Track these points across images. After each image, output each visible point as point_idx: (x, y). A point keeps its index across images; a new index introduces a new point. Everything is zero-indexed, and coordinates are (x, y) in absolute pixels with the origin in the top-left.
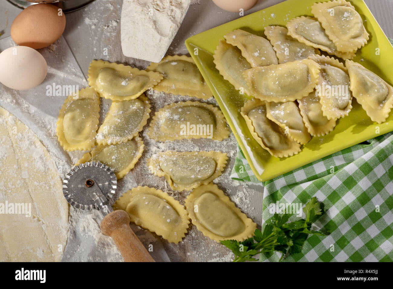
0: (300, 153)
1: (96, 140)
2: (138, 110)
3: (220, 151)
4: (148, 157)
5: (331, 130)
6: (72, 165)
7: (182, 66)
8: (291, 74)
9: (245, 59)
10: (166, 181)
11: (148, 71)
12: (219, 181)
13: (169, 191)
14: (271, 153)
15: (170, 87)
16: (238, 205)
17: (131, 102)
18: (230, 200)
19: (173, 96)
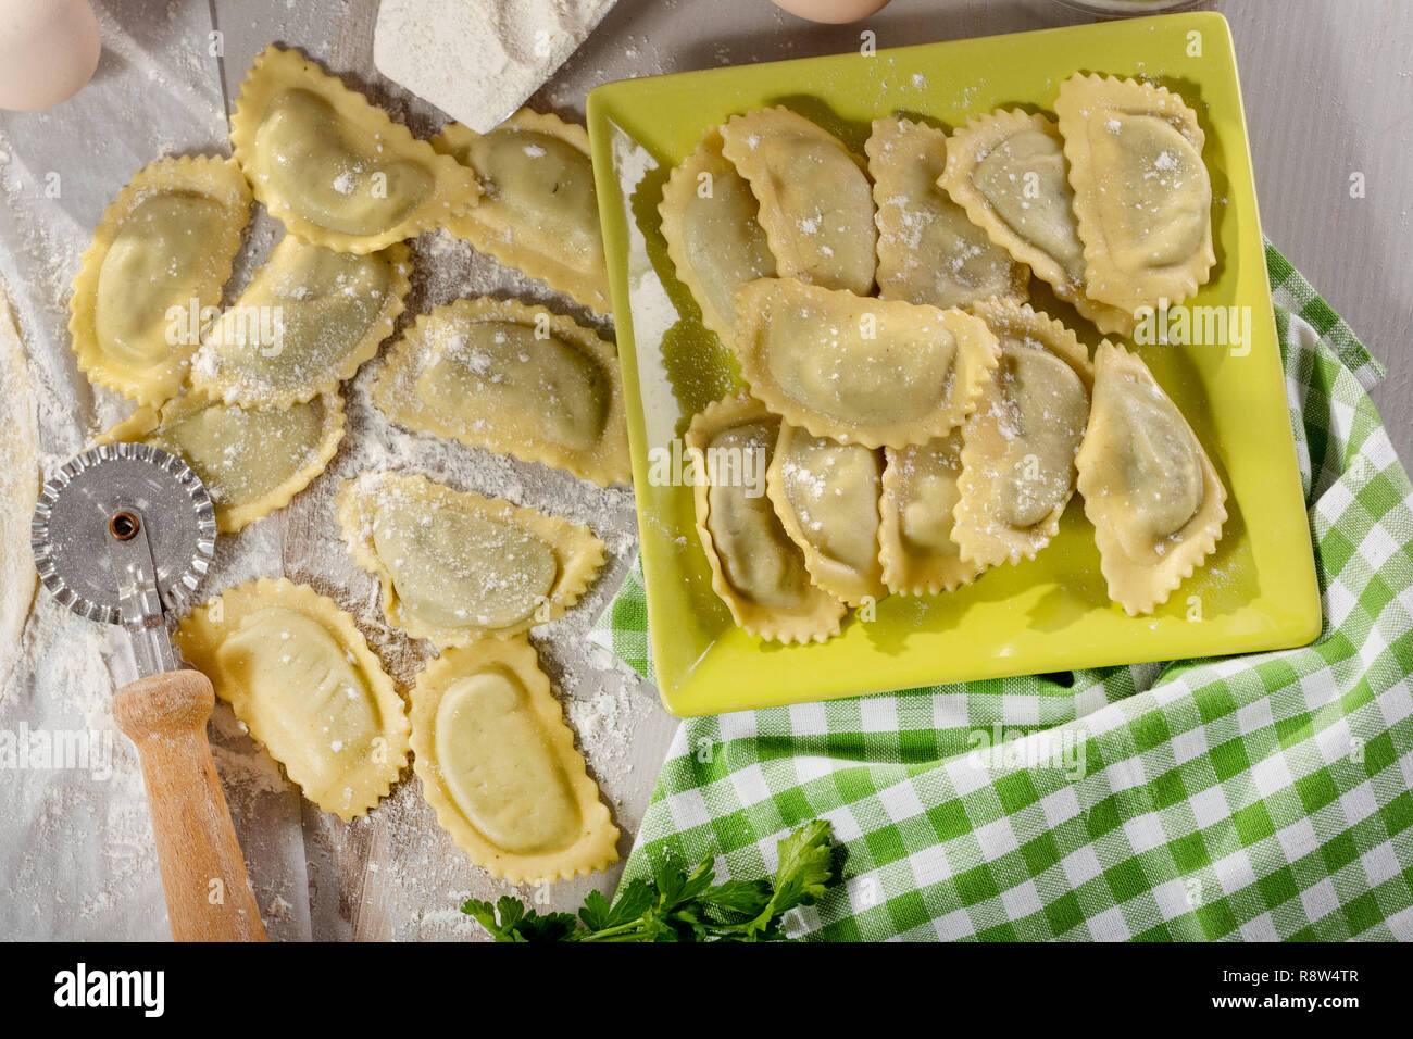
0: (835, 641)
1: (189, 371)
2: (358, 303)
3: (588, 524)
4: (349, 473)
5: (967, 580)
6: (90, 431)
7: (557, 166)
8: (889, 359)
9: (763, 234)
10: (380, 583)
11: (441, 148)
12: (551, 633)
13: (377, 619)
14: (737, 619)
15: (495, 233)
16: (583, 742)
17: (348, 262)
18: (565, 712)
19: (497, 267)
